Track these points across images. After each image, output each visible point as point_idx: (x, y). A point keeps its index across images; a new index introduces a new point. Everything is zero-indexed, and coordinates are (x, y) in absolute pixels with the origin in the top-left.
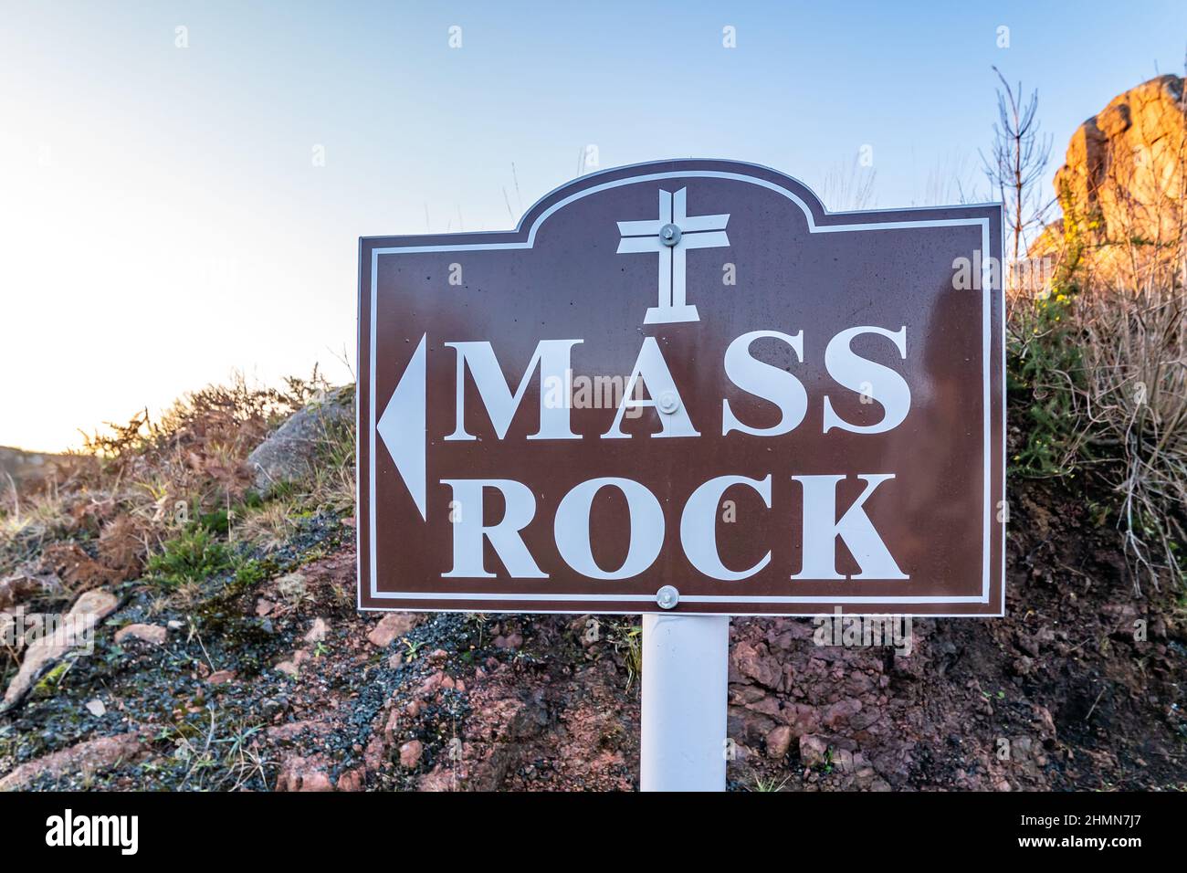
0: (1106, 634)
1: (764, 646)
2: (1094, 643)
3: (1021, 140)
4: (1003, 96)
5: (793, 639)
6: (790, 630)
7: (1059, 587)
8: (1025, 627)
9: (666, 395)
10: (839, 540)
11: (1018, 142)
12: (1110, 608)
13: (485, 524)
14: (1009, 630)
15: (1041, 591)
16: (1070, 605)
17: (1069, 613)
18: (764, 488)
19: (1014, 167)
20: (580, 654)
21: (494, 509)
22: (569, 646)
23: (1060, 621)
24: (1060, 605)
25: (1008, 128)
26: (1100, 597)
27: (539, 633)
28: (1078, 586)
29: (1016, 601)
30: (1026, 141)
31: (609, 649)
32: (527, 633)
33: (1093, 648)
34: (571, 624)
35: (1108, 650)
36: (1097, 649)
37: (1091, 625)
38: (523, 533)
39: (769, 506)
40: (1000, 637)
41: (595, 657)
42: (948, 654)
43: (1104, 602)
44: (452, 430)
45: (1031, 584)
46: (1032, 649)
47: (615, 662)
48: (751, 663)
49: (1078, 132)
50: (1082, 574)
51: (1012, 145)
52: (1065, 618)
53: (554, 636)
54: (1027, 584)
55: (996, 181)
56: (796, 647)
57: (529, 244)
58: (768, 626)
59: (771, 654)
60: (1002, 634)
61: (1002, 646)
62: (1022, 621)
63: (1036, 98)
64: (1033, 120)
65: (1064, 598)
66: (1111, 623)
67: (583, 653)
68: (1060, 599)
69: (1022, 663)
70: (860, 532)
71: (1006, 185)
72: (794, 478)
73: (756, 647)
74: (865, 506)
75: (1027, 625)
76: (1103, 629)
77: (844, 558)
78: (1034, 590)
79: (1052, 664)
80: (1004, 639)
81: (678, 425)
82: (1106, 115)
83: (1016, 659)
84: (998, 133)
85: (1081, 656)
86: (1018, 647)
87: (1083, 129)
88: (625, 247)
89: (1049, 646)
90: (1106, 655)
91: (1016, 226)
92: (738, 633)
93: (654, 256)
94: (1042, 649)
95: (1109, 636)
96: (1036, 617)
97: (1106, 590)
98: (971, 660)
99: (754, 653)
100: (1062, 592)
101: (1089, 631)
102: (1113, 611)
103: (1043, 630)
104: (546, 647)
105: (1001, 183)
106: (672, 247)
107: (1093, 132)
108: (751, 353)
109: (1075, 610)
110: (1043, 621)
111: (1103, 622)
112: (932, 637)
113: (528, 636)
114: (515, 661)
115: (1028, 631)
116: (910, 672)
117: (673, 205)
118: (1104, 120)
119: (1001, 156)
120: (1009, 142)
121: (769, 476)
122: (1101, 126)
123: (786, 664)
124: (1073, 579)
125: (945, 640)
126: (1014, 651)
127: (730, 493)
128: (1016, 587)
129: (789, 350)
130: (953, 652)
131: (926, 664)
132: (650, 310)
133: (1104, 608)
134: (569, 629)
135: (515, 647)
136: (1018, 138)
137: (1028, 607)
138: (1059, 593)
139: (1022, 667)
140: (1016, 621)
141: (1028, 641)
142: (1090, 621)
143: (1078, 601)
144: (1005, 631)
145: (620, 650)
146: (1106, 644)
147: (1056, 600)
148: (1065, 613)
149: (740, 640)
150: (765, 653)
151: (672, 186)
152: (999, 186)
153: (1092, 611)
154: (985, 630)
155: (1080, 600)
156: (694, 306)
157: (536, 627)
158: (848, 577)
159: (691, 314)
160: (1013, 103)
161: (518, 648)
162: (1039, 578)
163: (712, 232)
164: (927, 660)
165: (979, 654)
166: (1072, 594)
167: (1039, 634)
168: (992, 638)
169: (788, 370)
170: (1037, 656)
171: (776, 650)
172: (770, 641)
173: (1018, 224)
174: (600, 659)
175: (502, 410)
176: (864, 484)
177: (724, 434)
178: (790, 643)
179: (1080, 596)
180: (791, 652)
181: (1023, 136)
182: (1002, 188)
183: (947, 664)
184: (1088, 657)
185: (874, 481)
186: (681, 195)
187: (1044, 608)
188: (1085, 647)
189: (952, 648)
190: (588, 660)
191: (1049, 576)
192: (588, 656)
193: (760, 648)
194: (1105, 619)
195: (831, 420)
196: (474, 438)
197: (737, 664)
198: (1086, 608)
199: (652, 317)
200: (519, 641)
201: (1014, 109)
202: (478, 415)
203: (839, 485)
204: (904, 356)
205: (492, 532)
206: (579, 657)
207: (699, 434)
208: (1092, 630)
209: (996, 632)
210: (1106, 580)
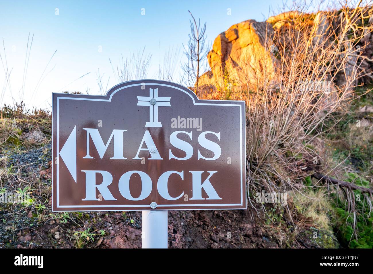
0: (242, 235)
1: (125, 238)
2: (238, 238)
3: (199, 42)
4: (193, 24)
5: (136, 235)
6: (134, 232)
7: (224, 218)
8: (214, 233)
9: (152, 147)
10: (202, 189)
11: (198, 43)
12: (243, 225)
13: (96, 184)
14: (208, 234)
15: (218, 219)
16: (229, 225)
17: (229, 228)
18: (181, 174)
19: (197, 53)
20: (56, 242)
21: (99, 179)
22: (50, 239)
23: (226, 230)
24: (225, 225)
25: (195, 37)
26: (239, 221)
27: (37, 235)
28: (231, 217)
29: (209, 223)
30: (202, 42)
31: (67, 240)
32: (33, 234)
33: (238, 240)
34: (51, 231)
35: (243, 240)
36: (239, 240)
37: (236, 231)
38: (108, 187)
39: (183, 179)
40: (205, 236)
41: (62, 243)
42: (189, 242)
43: (241, 223)
44: (85, 155)
45: (214, 217)
46: (217, 240)
47: (70, 245)
48: (122, 244)
49: (218, 37)
50: (232, 213)
51: (196, 43)
52: (227, 229)
53: (43, 236)
54: (213, 217)
55: (190, 58)
56: (137, 238)
57: (110, 100)
58: (126, 230)
59: (128, 241)
60: (206, 235)
61: (206, 239)
62: (212, 230)
63: (206, 26)
64: (204, 34)
65: (227, 222)
66: (243, 231)
67: (57, 242)
68: (225, 222)
69: (214, 245)
70: (208, 186)
71: (194, 60)
72: (190, 172)
73: (123, 238)
74: (209, 180)
75: (214, 232)
76: (241, 233)
77: (204, 194)
78: (215, 219)
79: (224, 245)
80: (206, 237)
81: (156, 156)
82: (229, 32)
83: (212, 244)
84: (190, 38)
85: (234, 242)
86: (212, 239)
87: (220, 36)
88: (139, 104)
89: (222, 239)
90: (242, 242)
91: (197, 76)
92: (115, 233)
93: (148, 107)
94: (220, 240)
95: (243, 235)
96: (217, 229)
97: (241, 219)
98: (196, 244)
99: (122, 241)
100: (226, 220)
101: (236, 233)
102: (244, 226)
103: (220, 233)
104: (41, 240)
105: (192, 58)
106: (154, 105)
107: (224, 38)
108: (177, 137)
109: (231, 226)
110: (220, 230)
111: (241, 231)
112: (184, 235)
113: (33, 236)
114: (29, 246)
115: (215, 234)
116: (178, 247)
117: (154, 93)
118: (228, 34)
119: (192, 48)
120: (195, 42)
121: (183, 171)
122: (227, 36)
123: (134, 245)
124: (229, 215)
125: (187, 237)
126: (211, 241)
127: (172, 176)
128: (209, 218)
129: (188, 136)
130: (190, 241)
131: (183, 245)
132: (147, 123)
133: (241, 225)
134: (50, 233)
135: (29, 240)
136: (198, 41)
137: (213, 225)
138: (225, 220)
139: (214, 247)
140: (210, 230)
141: (216, 237)
142: (236, 230)
143: (231, 223)
144: (206, 234)
145: (72, 240)
146: (242, 239)
147: (223, 223)
148: (227, 227)
149: (117, 236)
150: (126, 241)
151: (154, 87)
152: (191, 60)
153: (236, 227)
154: (200, 233)
155: (232, 223)
156: (160, 123)
157: (36, 232)
158: (205, 199)
159: (160, 125)
160: (196, 26)
161: (30, 241)
162: (217, 215)
163: (166, 102)
164: (183, 243)
165: (199, 242)
166: (229, 220)
167: (218, 235)
168: (203, 237)
169: (188, 142)
170: (219, 243)
171: (130, 239)
172: (128, 236)
173: (198, 75)
174: (65, 244)
175: (102, 150)
176: (209, 174)
177: (170, 159)
178: (135, 237)
179: (232, 221)
180: (135, 240)
181: (200, 40)
182: (192, 61)
183: (188, 245)
184: (236, 243)
185: (212, 173)
186: (156, 90)
187: (220, 225)
188: (235, 239)
189: (190, 239)
190: (59, 245)
191: (221, 214)
192: (59, 243)
193: (124, 239)
194: (241, 229)
195: (200, 156)
196: (93, 158)
197: (117, 245)
198: (235, 225)
199: (148, 125)
200: (30, 238)
201: (197, 29)
202: (94, 151)
203: (202, 174)
204: (219, 140)
205: (99, 187)
206: (56, 244)
207: (162, 159)
208: (237, 233)
209: (203, 234)
210: (241, 215)
